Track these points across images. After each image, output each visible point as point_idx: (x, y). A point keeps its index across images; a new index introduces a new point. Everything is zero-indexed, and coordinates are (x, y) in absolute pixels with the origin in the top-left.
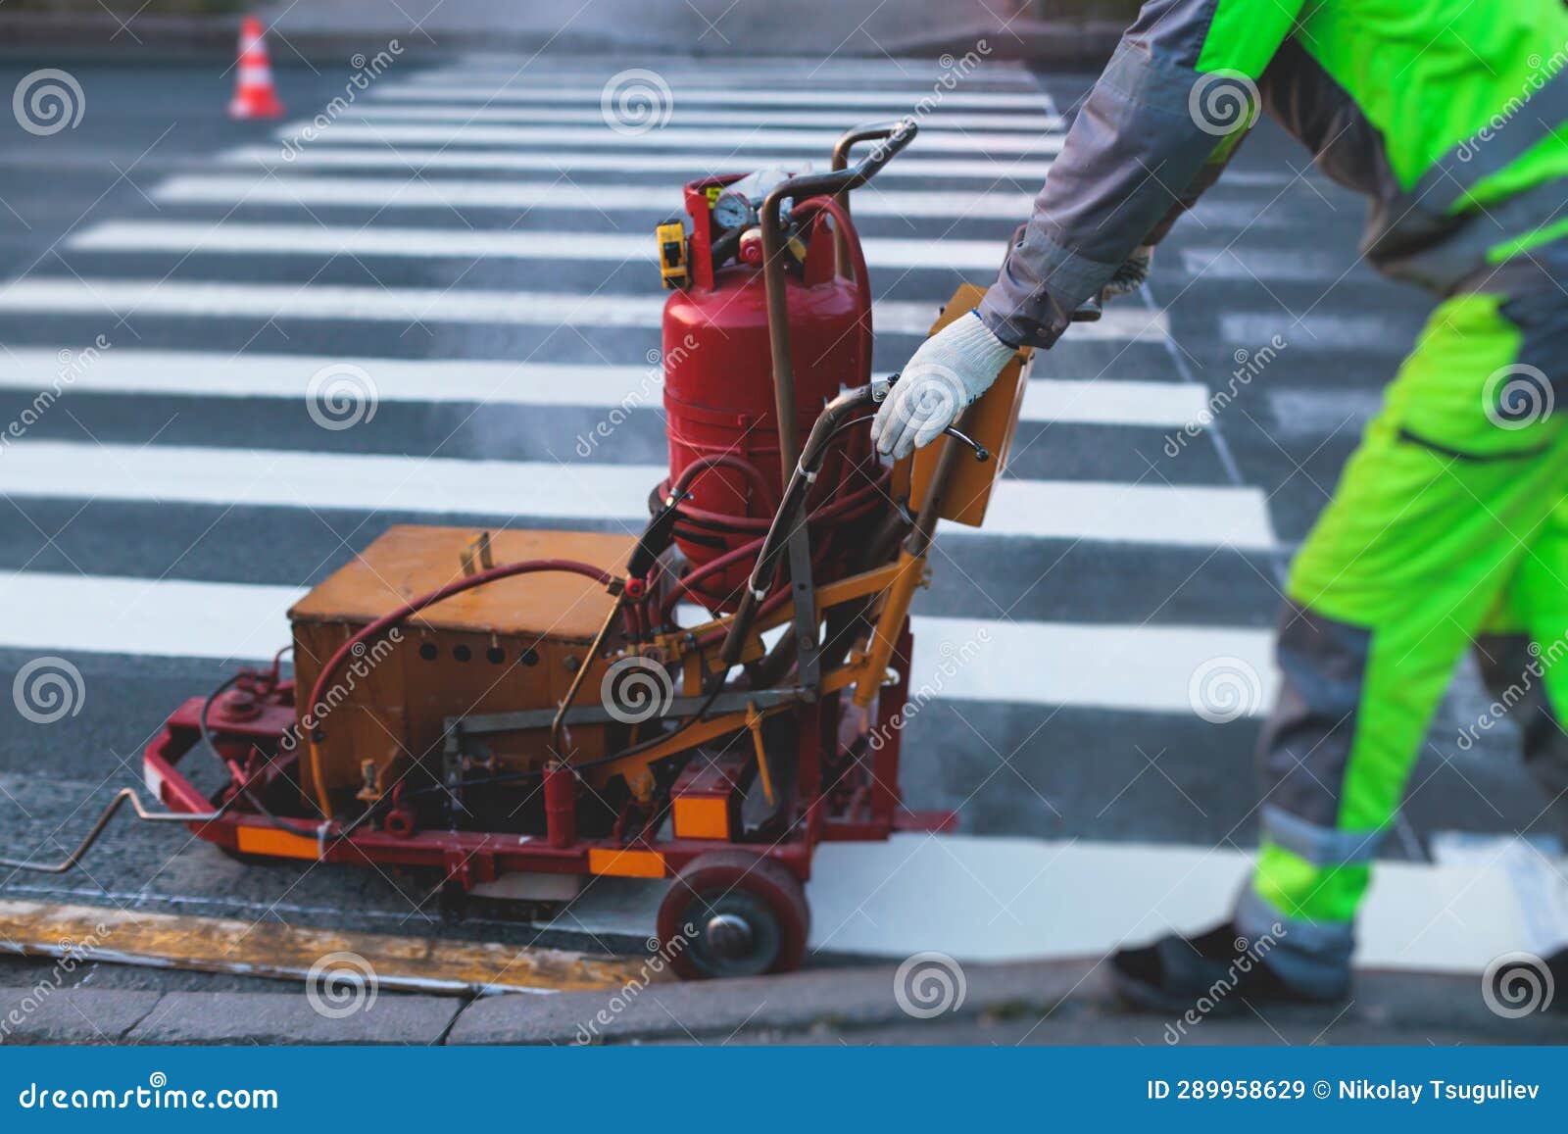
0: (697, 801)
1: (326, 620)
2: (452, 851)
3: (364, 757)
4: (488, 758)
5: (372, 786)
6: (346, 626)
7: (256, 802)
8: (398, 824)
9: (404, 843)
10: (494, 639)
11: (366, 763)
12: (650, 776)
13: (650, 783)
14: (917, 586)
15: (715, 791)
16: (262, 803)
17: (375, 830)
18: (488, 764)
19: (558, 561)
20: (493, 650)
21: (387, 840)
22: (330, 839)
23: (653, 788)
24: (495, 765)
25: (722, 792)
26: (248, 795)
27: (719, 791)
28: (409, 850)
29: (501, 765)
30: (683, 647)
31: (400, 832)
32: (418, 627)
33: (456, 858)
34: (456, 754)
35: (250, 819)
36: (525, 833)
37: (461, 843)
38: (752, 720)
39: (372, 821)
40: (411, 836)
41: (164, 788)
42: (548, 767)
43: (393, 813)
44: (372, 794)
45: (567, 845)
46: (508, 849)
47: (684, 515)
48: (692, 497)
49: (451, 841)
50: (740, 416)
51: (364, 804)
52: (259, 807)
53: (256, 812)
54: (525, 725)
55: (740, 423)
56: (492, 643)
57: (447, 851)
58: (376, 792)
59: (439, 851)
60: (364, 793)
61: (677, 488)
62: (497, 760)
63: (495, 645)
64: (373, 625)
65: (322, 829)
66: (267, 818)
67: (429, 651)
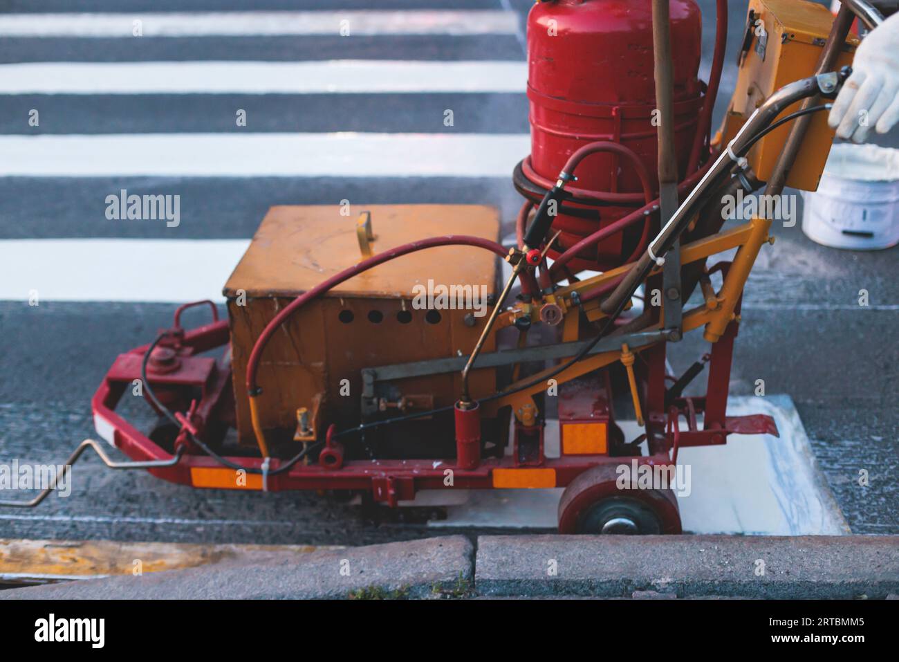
0: (580, 426)
1: (258, 296)
2: (378, 477)
3: (299, 407)
4: (399, 399)
5: (306, 430)
6: (275, 299)
7: (204, 446)
8: (330, 458)
9: (336, 474)
10: (403, 303)
11: (301, 412)
12: (534, 406)
13: (534, 411)
14: (764, 242)
15: (596, 417)
16: (209, 447)
17: (309, 464)
18: (400, 404)
19: (458, 237)
20: (402, 312)
21: (321, 472)
22: (272, 474)
23: (536, 415)
24: (405, 405)
25: (601, 417)
26: (197, 441)
27: (598, 417)
28: (340, 478)
29: (411, 404)
30: (569, 303)
31: (332, 465)
32: (337, 297)
33: (382, 483)
34: (373, 398)
35: (200, 460)
36: (437, 459)
37: (386, 470)
38: (627, 358)
39: (306, 457)
40: (341, 467)
41: (118, 437)
42: (459, 407)
43: (325, 450)
44: (306, 436)
45: (474, 467)
46: (425, 473)
47: (570, 194)
48: (576, 179)
49: (375, 469)
50: (614, 109)
51: (300, 443)
52: (208, 451)
53: (204, 453)
54: (430, 371)
55: (614, 113)
56: (401, 308)
57: (373, 478)
58: (311, 434)
59: (367, 479)
60: (299, 436)
61: (566, 172)
62: (408, 401)
63: (404, 309)
64: (300, 298)
65: (265, 466)
66: (213, 460)
67: (346, 317)
